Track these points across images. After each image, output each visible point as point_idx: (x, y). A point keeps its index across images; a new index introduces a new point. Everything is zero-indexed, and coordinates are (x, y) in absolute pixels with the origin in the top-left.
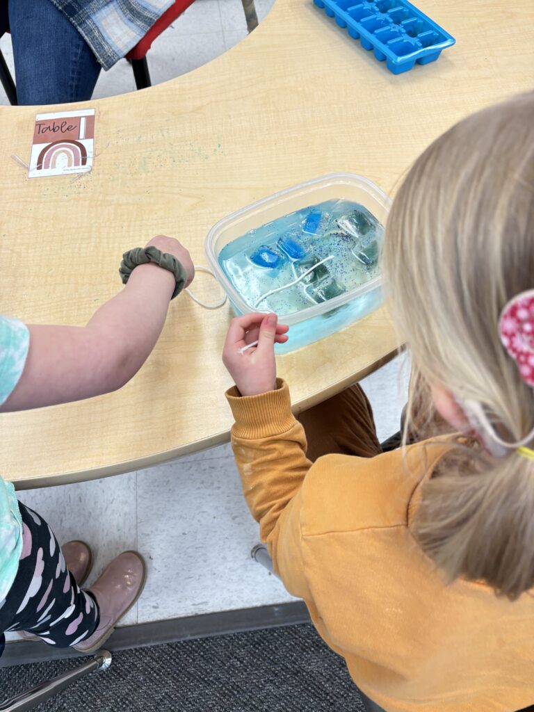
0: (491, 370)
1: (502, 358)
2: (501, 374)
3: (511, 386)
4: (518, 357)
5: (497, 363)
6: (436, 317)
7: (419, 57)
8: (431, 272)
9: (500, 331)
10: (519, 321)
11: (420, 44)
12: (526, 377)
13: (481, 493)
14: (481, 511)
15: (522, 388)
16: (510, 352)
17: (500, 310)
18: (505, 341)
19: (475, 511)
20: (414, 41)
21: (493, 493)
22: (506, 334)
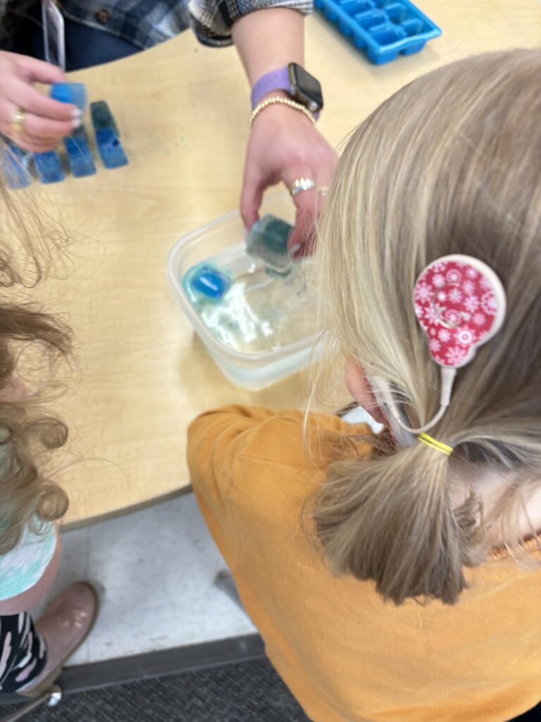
0: (402, 342)
1: (414, 331)
2: (412, 348)
3: (419, 362)
4: (429, 331)
5: (409, 337)
6: (356, 281)
7: (403, 48)
8: (359, 228)
9: (414, 299)
10: (434, 289)
11: (404, 34)
12: (434, 354)
13: (376, 479)
14: (373, 497)
15: (430, 365)
16: (421, 323)
17: (417, 275)
18: (418, 311)
19: (367, 498)
20: (398, 29)
21: (387, 479)
22: (419, 302)
